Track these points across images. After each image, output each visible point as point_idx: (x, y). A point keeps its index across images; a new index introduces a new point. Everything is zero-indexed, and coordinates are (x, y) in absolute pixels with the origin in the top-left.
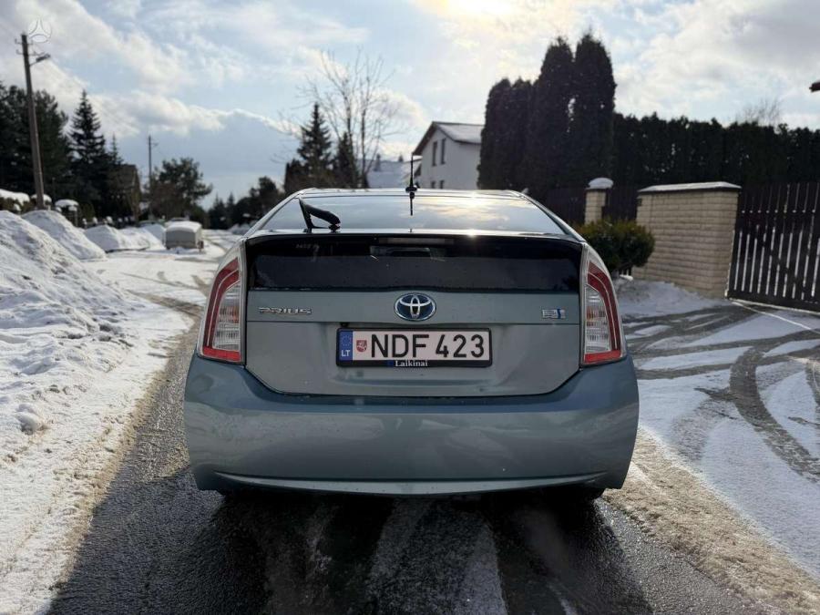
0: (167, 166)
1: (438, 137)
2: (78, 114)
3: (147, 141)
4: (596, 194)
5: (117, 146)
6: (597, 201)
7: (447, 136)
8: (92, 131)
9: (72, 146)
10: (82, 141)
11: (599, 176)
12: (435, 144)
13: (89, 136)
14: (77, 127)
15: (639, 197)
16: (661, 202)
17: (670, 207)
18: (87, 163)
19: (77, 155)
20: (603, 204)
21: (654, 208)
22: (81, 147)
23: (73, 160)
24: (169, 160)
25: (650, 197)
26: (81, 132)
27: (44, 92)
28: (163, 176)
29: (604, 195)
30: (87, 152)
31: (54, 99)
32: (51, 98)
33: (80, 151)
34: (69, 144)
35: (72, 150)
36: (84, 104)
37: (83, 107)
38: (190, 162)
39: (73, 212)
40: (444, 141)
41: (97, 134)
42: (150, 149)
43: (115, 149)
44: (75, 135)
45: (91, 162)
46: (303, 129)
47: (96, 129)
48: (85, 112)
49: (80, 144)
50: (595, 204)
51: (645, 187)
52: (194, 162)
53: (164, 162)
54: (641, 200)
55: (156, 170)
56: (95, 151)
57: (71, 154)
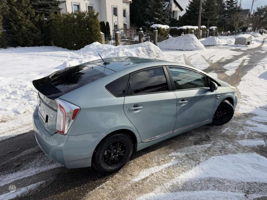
10: (229, 4)
13: (232, 1)
22: (229, 6)
23: (225, 11)
24: (260, 7)
28: (256, 13)
33: (227, 7)
34: (225, 5)
35: (225, 7)
39: (214, 31)
42: (253, 3)
43: (240, 5)
44: (227, 1)
55: (254, 11)
56: (233, 7)
57: (225, 9)
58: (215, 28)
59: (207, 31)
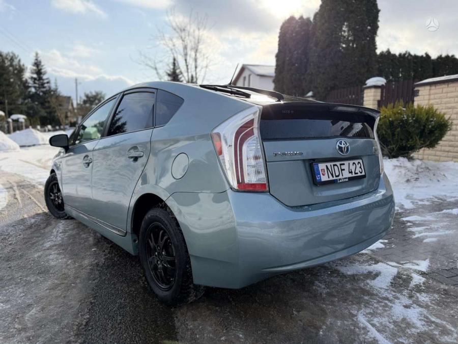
0: (87, 96)
1: (246, 74)
2: (34, 66)
3: (75, 81)
4: (373, 90)
5: (58, 85)
6: (374, 96)
7: (252, 72)
8: (42, 76)
9: (30, 85)
10: (36, 81)
11: (374, 76)
12: (245, 78)
13: (40, 79)
14: (32, 73)
15: (416, 89)
16: (440, 91)
17: (449, 95)
18: (39, 95)
19: (33, 90)
20: (379, 98)
21: (432, 97)
22: (36, 85)
23: (31, 93)
24: (88, 92)
25: (428, 88)
26: (35, 76)
27: (12, 53)
28: (85, 102)
29: (379, 91)
30: (39, 88)
31: (18, 56)
32: (16, 56)
33: (35, 87)
34: (29, 83)
35: (30, 87)
36: (36, 60)
37: (36, 61)
38: (101, 94)
39: (22, 122)
40: (250, 76)
41: (45, 77)
43: (56, 86)
44: (32, 78)
45: (41, 94)
46: (167, 73)
47: (44, 74)
48: (37, 64)
49: (35, 83)
50: (372, 98)
51: (421, 80)
52: (103, 93)
53: (85, 93)
54: (418, 91)
55: (81, 98)
56: (44, 87)
57: (30, 90)
58: (24, 118)
59: (8, 123)
